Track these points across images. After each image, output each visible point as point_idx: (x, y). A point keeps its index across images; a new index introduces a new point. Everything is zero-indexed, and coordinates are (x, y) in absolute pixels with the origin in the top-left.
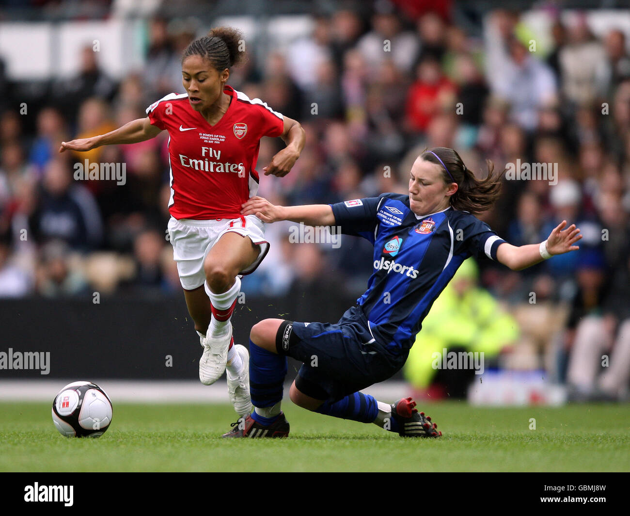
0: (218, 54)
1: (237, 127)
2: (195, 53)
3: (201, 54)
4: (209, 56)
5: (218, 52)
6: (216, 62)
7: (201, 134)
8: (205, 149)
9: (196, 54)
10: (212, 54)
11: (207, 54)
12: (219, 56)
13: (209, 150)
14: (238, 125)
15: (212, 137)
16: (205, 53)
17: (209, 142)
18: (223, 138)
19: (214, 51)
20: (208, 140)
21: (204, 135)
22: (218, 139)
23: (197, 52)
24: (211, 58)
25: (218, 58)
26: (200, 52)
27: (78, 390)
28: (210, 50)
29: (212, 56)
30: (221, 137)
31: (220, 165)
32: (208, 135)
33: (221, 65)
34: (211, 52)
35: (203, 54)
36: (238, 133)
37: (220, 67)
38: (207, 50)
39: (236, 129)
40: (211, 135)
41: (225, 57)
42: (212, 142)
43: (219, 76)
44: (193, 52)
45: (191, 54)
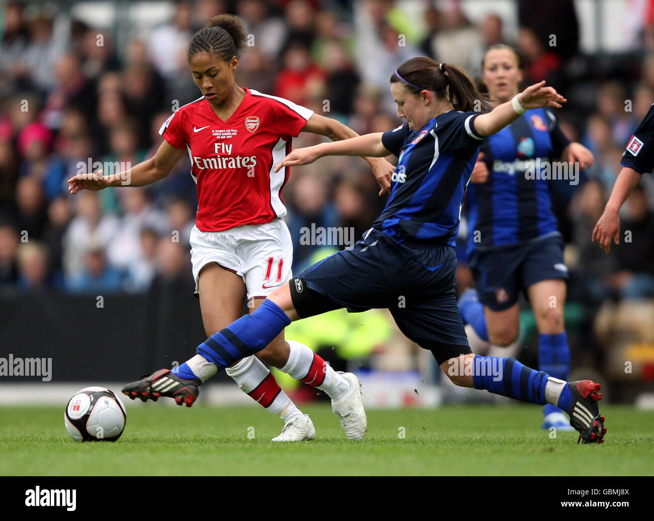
0: (222, 45)
1: (249, 121)
2: (199, 50)
3: (206, 49)
4: (214, 49)
5: (222, 42)
6: (223, 54)
7: (213, 131)
8: (218, 146)
9: (201, 51)
10: (218, 46)
11: (212, 47)
12: (225, 46)
13: (221, 146)
14: (250, 119)
15: (224, 132)
16: (209, 47)
17: (222, 137)
18: (235, 132)
19: (218, 42)
20: (220, 136)
21: (216, 131)
22: (230, 133)
23: (201, 48)
24: (217, 50)
25: (224, 48)
26: (204, 48)
27: (91, 395)
28: (213, 43)
29: (217, 48)
30: (233, 131)
31: (231, 160)
32: (221, 131)
33: (227, 54)
34: (215, 44)
35: (208, 49)
36: (250, 127)
37: (227, 57)
38: (211, 44)
39: (248, 123)
40: (223, 131)
41: (229, 45)
42: (224, 137)
43: (229, 66)
44: (197, 50)
45: (196, 52)
